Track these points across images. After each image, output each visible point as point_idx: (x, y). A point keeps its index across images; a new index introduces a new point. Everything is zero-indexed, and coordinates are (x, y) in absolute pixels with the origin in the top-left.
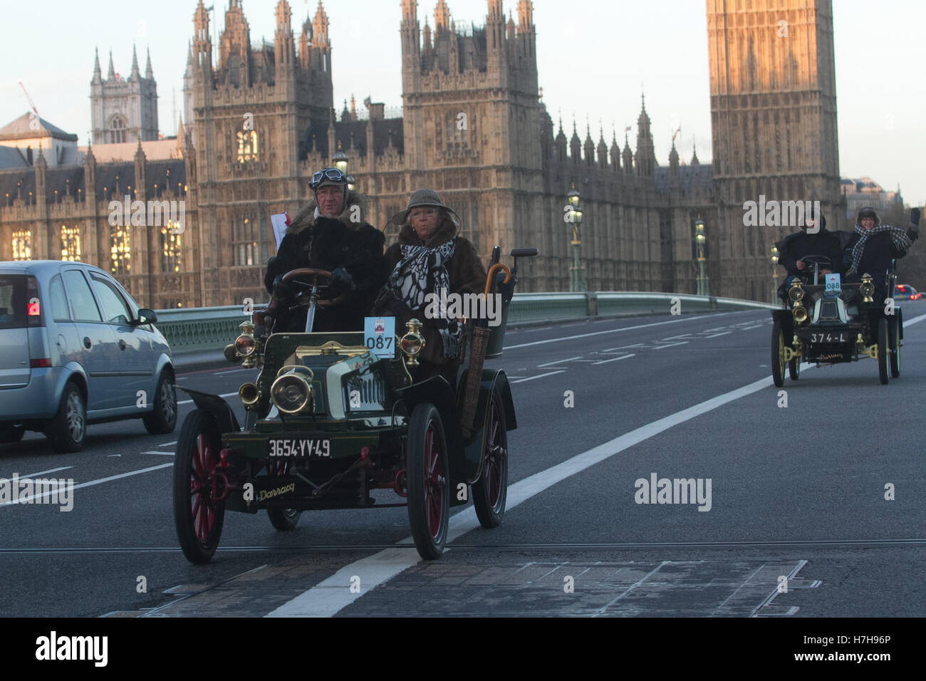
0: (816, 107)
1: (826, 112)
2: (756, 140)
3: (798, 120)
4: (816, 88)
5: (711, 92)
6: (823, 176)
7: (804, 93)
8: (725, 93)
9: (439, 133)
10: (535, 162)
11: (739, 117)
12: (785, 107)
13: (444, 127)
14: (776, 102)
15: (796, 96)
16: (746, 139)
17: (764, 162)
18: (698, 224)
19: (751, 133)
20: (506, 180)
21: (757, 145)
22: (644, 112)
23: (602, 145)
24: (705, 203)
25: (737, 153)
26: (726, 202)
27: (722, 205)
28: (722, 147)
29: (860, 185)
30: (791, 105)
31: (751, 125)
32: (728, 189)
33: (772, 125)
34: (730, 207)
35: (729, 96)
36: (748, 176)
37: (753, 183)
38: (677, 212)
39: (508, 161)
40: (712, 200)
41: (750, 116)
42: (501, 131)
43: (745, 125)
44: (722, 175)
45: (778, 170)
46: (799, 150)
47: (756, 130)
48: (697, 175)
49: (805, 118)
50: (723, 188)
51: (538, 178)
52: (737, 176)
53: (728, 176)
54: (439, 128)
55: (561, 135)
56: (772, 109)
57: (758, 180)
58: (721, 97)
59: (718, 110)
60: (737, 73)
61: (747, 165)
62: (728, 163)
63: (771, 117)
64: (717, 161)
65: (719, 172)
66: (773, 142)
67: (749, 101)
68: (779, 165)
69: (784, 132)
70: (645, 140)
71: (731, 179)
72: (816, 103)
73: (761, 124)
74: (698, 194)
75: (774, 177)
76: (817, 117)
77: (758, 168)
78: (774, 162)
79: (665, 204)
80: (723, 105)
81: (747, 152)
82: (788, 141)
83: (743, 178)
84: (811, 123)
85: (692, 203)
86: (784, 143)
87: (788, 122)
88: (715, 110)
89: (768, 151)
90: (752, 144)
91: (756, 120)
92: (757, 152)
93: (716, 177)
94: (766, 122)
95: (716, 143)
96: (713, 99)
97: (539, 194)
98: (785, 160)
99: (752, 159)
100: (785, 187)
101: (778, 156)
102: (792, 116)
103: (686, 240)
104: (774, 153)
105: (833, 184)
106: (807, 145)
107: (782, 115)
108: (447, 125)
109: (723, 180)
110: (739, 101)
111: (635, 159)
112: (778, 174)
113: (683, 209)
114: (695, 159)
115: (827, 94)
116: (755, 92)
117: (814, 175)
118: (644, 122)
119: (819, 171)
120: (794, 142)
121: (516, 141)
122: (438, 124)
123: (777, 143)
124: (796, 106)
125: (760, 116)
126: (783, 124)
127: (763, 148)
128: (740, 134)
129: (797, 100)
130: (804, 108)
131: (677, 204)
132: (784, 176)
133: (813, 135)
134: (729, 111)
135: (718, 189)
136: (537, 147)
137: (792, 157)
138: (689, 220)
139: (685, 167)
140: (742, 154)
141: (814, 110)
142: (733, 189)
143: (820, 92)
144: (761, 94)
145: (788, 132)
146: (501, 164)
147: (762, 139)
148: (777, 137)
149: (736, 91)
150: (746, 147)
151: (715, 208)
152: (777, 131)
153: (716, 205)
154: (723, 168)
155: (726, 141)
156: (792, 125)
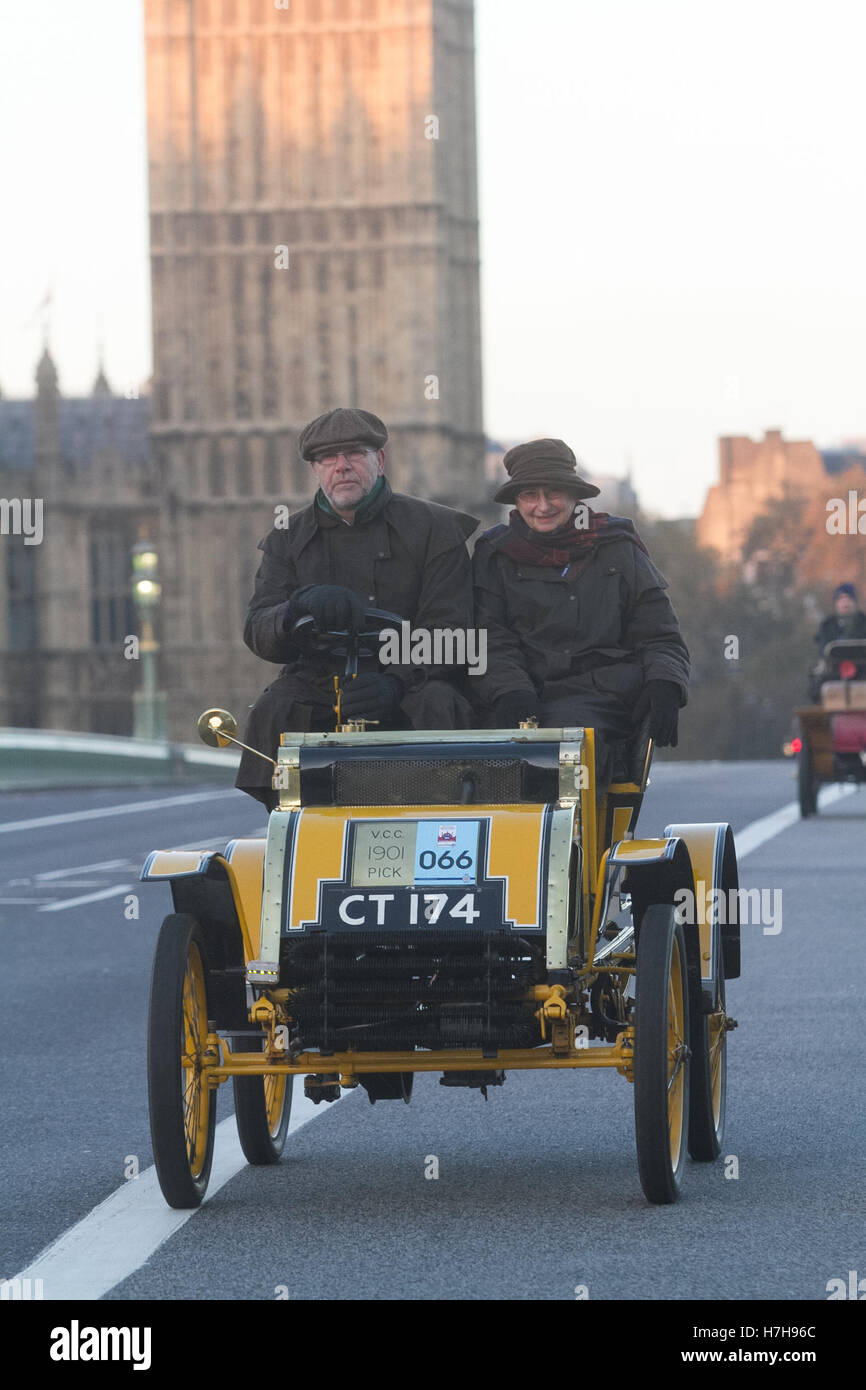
0: (427, 248)
1: (453, 262)
2: (265, 327)
3: (378, 279)
4: (429, 197)
5: (153, 196)
6: (444, 430)
7: (397, 211)
8: (186, 206)
11: (224, 274)
12: (347, 245)
14: (321, 233)
15: (374, 220)
16: (240, 328)
17: (286, 393)
19: (253, 314)
21: (268, 346)
24: (127, 497)
25: (215, 365)
26: (186, 496)
27: (174, 504)
28: (175, 348)
30: (362, 240)
31: (253, 292)
32: (190, 460)
33: (309, 296)
34: (195, 510)
35: (195, 215)
36: (243, 426)
37: (257, 447)
38: (53, 522)
40: (147, 489)
41: (252, 270)
43: (238, 294)
44: (175, 424)
46: (380, 361)
47: (267, 307)
48: (106, 422)
49: (397, 278)
50: (177, 458)
52: (215, 426)
53: (190, 427)
56: (311, 253)
57: (271, 439)
58: (177, 217)
59: (166, 250)
60: (219, 153)
61: (242, 399)
62: (192, 392)
63: (309, 272)
64: (161, 387)
65: (165, 414)
66: (311, 341)
67: (251, 228)
68: (327, 400)
69: (340, 313)
71: (198, 436)
72: (429, 236)
73: (280, 291)
74: (108, 472)
76: (430, 274)
77: (270, 406)
80: (180, 238)
81: (242, 364)
83: (230, 434)
84: (414, 290)
85: (92, 496)
86: (340, 341)
87: (351, 285)
88: (161, 250)
89: (298, 363)
90: (255, 343)
91: (267, 279)
92: (269, 363)
93: (159, 428)
94: (295, 289)
95: (160, 338)
96: (156, 221)
98: (342, 382)
99: (255, 384)
101: (325, 377)
102: (364, 270)
103: (73, 595)
104: (314, 367)
105: (467, 453)
106: (403, 348)
107: (336, 267)
109: (176, 437)
110: (223, 228)
113: (69, 513)
114: (102, 383)
115: (457, 210)
116: (267, 205)
117: (419, 429)
119: (432, 418)
120: (367, 342)
123: (324, 341)
124: (374, 245)
126: (338, 290)
127: (284, 354)
128: (223, 315)
129: (376, 229)
130: (397, 250)
133: (416, 321)
134: (196, 255)
135: (163, 462)
137: (361, 378)
138: (83, 540)
139: (75, 403)
140: (229, 368)
141: (422, 257)
142: (202, 461)
143: (439, 208)
144: (282, 212)
145: (353, 315)
147: (285, 330)
148: (323, 327)
149: (216, 204)
150: (240, 351)
151: (152, 511)
152: (323, 311)
153: (158, 501)
154: (176, 406)
155: (184, 333)
156: (363, 293)
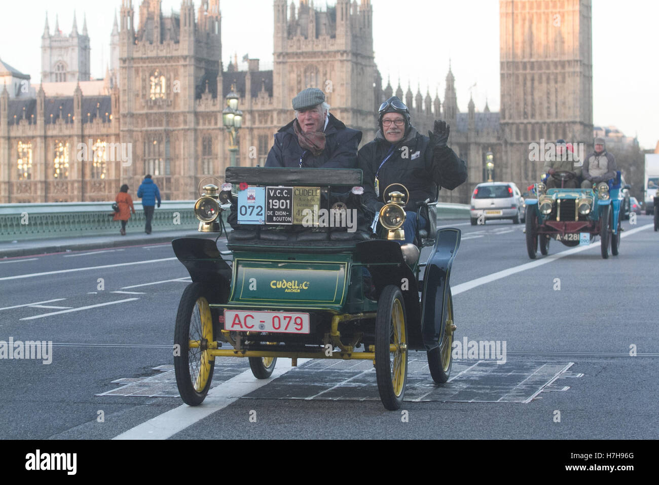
0: (577, 72)
1: (584, 76)
2: (532, 94)
3: (564, 81)
4: (578, 58)
5: (501, 58)
6: (581, 123)
7: (569, 62)
8: (511, 60)
9: (299, 82)
10: (368, 106)
11: (521, 78)
12: (555, 71)
13: (303, 77)
14: (548, 68)
15: (563, 64)
16: (525, 94)
17: (538, 112)
18: (489, 155)
19: (529, 90)
20: (348, 118)
21: (533, 99)
22: (450, 72)
23: (419, 96)
24: (493, 140)
25: (518, 104)
26: (509, 140)
27: (506, 142)
28: (507, 99)
29: (607, 132)
30: (559, 69)
31: (529, 84)
32: (511, 130)
33: (544, 85)
34: (512, 144)
35: (513, 62)
36: (525, 121)
37: (529, 127)
38: (472, 147)
39: (349, 105)
40: (499, 138)
41: (529, 78)
42: (345, 83)
43: (525, 84)
44: (507, 120)
45: (548, 118)
46: (564, 103)
47: (533, 88)
48: (488, 119)
49: (569, 80)
50: (507, 130)
51: (371, 118)
52: (518, 121)
53: (511, 121)
54: (299, 79)
55: (389, 87)
56: (545, 73)
57: (533, 125)
58: (508, 63)
59: (505, 72)
60: (520, 45)
61: (525, 113)
62: (512, 111)
63: (544, 78)
64: (503, 110)
65: (504, 118)
66: (545, 98)
67: (528, 66)
68: (549, 114)
69: (553, 90)
70: (450, 92)
71: (513, 124)
72: (578, 69)
73: (536, 83)
74: (488, 134)
75: (545, 123)
76: (578, 80)
77: (533, 116)
78: (545, 112)
79: (463, 140)
80: (508, 68)
81: (525, 104)
82: (556, 97)
83: (522, 123)
84: (573, 84)
85: (483, 140)
86: (553, 98)
87: (556, 82)
88: (502, 72)
89: (541, 104)
90: (529, 98)
91: (533, 80)
92: (533, 104)
93: (502, 121)
94: (540, 82)
95: (503, 96)
96: (502, 64)
97: (371, 129)
98: (553, 110)
99: (529, 109)
100: (553, 131)
101: (548, 108)
102: (560, 78)
103: (478, 167)
104: (545, 105)
105: (588, 130)
106: (570, 100)
107: (552, 77)
108: (305, 77)
109: (507, 124)
110: (521, 66)
111: (443, 107)
112: (548, 121)
113: (478, 144)
114: (487, 108)
115: (586, 62)
116: (533, 60)
117: (574, 123)
118: (450, 80)
119: (578, 120)
120: (560, 98)
121: (357, 91)
122: (299, 76)
123: (548, 98)
124: (563, 71)
125: (536, 77)
126: (552, 83)
127: (537, 101)
128: (520, 91)
129: (563, 67)
130: (569, 73)
131: (473, 140)
132: (552, 123)
133: (574, 93)
134: (513, 73)
135: (503, 130)
136: (371, 95)
137: (559, 108)
138: (481, 152)
139: (479, 114)
140: (522, 105)
141: (576, 75)
142: (514, 131)
143: (581, 61)
144: (537, 62)
145: (556, 90)
146: (344, 106)
147: (537, 95)
148: (548, 93)
149: (519, 59)
150: (525, 100)
151: (500, 145)
152: (548, 89)
153: (501, 142)
154: (507, 115)
155: (510, 95)
156: (559, 84)
